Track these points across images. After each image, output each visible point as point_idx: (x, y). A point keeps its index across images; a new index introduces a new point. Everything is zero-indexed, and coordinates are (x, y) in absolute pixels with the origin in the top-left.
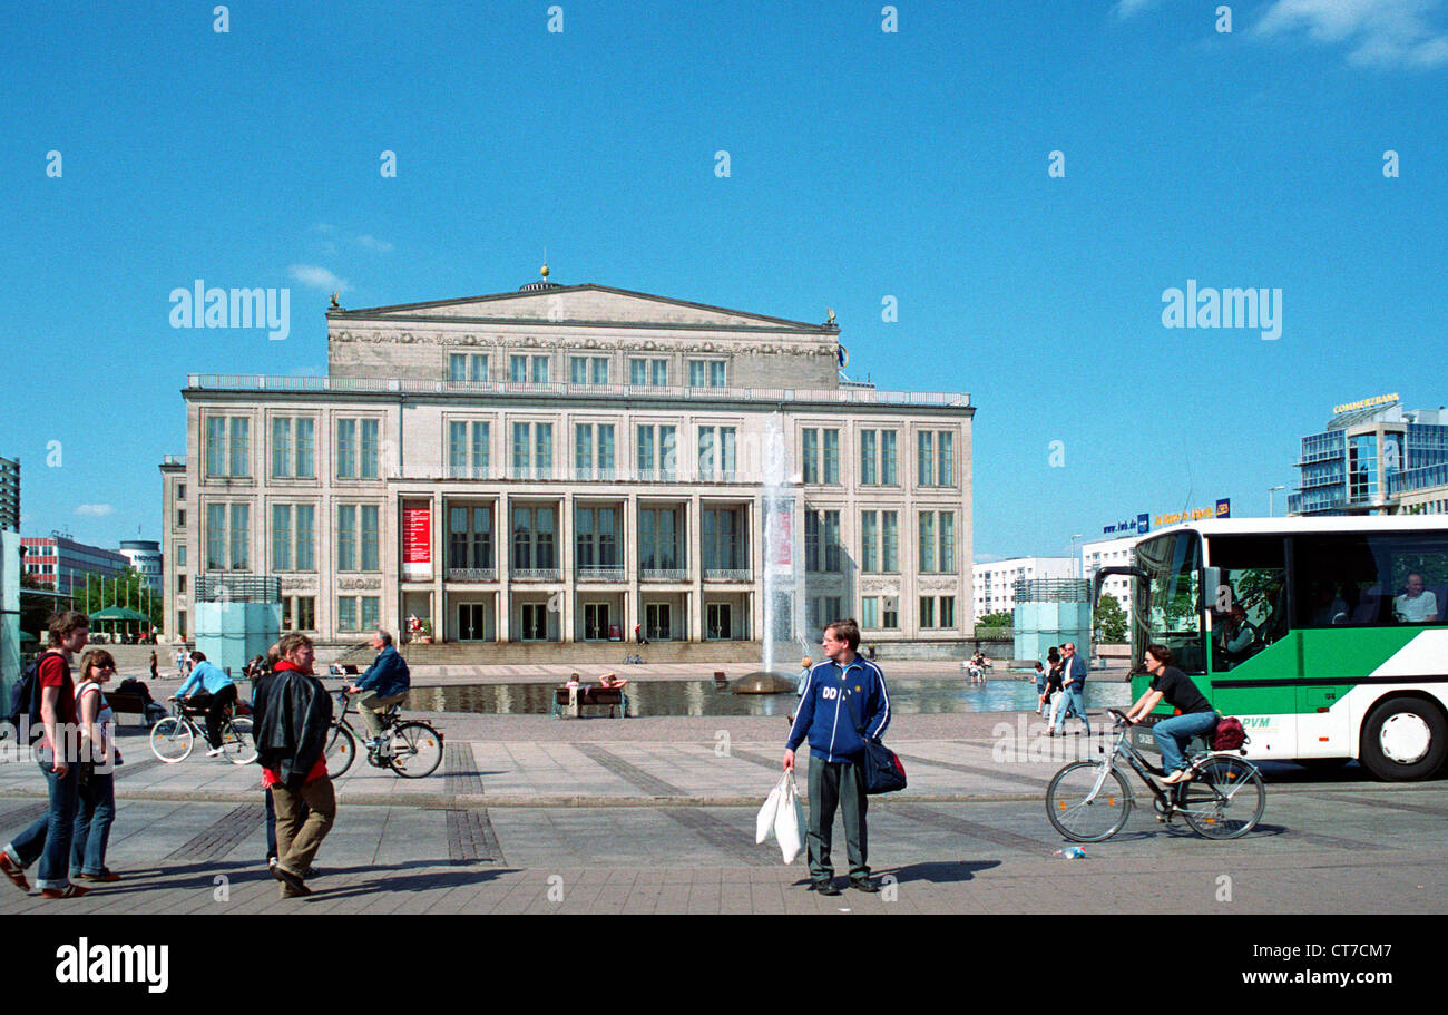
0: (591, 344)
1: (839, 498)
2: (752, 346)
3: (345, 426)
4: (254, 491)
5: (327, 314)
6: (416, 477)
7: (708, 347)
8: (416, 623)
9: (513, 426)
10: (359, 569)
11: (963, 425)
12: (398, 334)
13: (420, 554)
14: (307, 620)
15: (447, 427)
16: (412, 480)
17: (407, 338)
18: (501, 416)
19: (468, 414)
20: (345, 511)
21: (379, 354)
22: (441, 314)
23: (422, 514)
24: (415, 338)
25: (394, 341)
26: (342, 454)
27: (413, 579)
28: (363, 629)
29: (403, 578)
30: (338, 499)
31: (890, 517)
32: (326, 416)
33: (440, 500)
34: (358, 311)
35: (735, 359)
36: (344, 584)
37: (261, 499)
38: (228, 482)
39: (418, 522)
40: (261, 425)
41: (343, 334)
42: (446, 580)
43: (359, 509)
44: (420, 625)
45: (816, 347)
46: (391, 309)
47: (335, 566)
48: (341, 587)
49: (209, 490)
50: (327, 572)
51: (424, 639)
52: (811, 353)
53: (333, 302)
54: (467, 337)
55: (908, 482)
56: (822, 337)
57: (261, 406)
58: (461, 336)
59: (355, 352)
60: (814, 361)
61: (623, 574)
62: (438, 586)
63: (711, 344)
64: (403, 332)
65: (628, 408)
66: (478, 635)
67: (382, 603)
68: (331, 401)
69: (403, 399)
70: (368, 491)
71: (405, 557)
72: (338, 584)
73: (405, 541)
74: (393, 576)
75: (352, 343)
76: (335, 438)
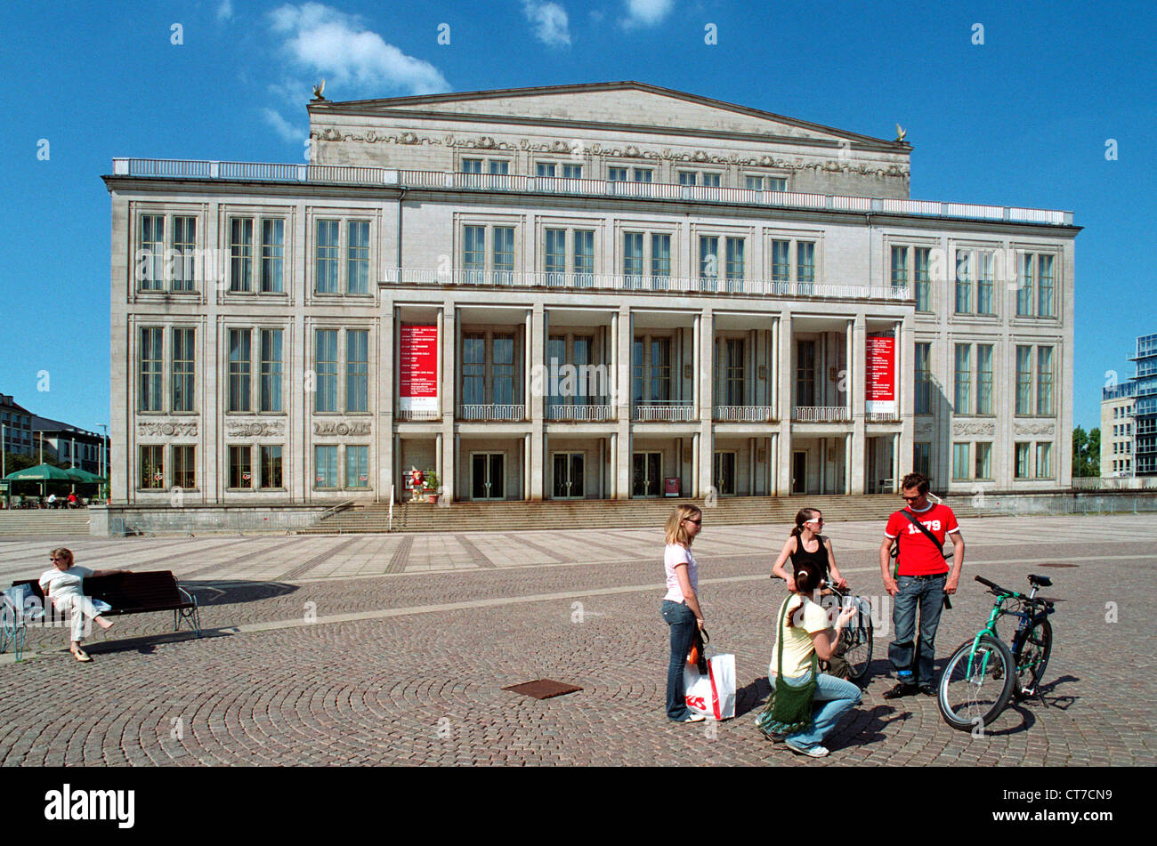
0: (632, 152)
1: (931, 328)
2: (816, 162)
3: (326, 229)
4: (202, 310)
5: (308, 107)
6: (418, 281)
7: (767, 161)
8: (417, 476)
9: (544, 232)
10: (342, 410)
11: (1065, 248)
12: (399, 133)
13: (424, 385)
14: (271, 476)
15: (460, 231)
16: (413, 285)
17: (409, 138)
18: (530, 220)
19: (488, 216)
20: (324, 336)
21: (373, 156)
22: (452, 111)
23: (426, 333)
24: (420, 138)
25: (393, 141)
26: (321, 266)
27: (414, 418)
28: (347, 485)
29: (399, 417)
30: (314, 320)
31: (984, 350)
32: (300, 215)
33: (452, 312)
34: (348, 103)
35: (797, 176)
36: (322, 428)
37: (211, 321)
38: (167, 298)
39: (420, 343)
40: (213, 226)
41: (329, 131)
42: (459, 419)
43: (342, 334)
44: (422, 479)
45: (885, 167)
46: (390, 101)
47: (310, 405)
48: (318, 432)
49: (141, 308)
50: (298, 414)
51: (427, 498)
52: (880, 173)
53: (317, 94)
54: (484, 139)
55: (1006, 314)
56: (892, 156)
57: (214, 201)
58: (476, 138)
59: (343, 153)
60: (884, 182)
61: (692, 412)
62: (447, 427)
63: (770, 158)
64: (405, 131)
65: (688, 214)
66: (497, 491)
67: (373, 451)
68: (307, 196)
69: (403, 195)
70: (355, 310)
71: (403, 388)
72: (313, 428)
73: (402, 369)
74: (386, 413)
75: (341, 143)
76: (312, 243)
